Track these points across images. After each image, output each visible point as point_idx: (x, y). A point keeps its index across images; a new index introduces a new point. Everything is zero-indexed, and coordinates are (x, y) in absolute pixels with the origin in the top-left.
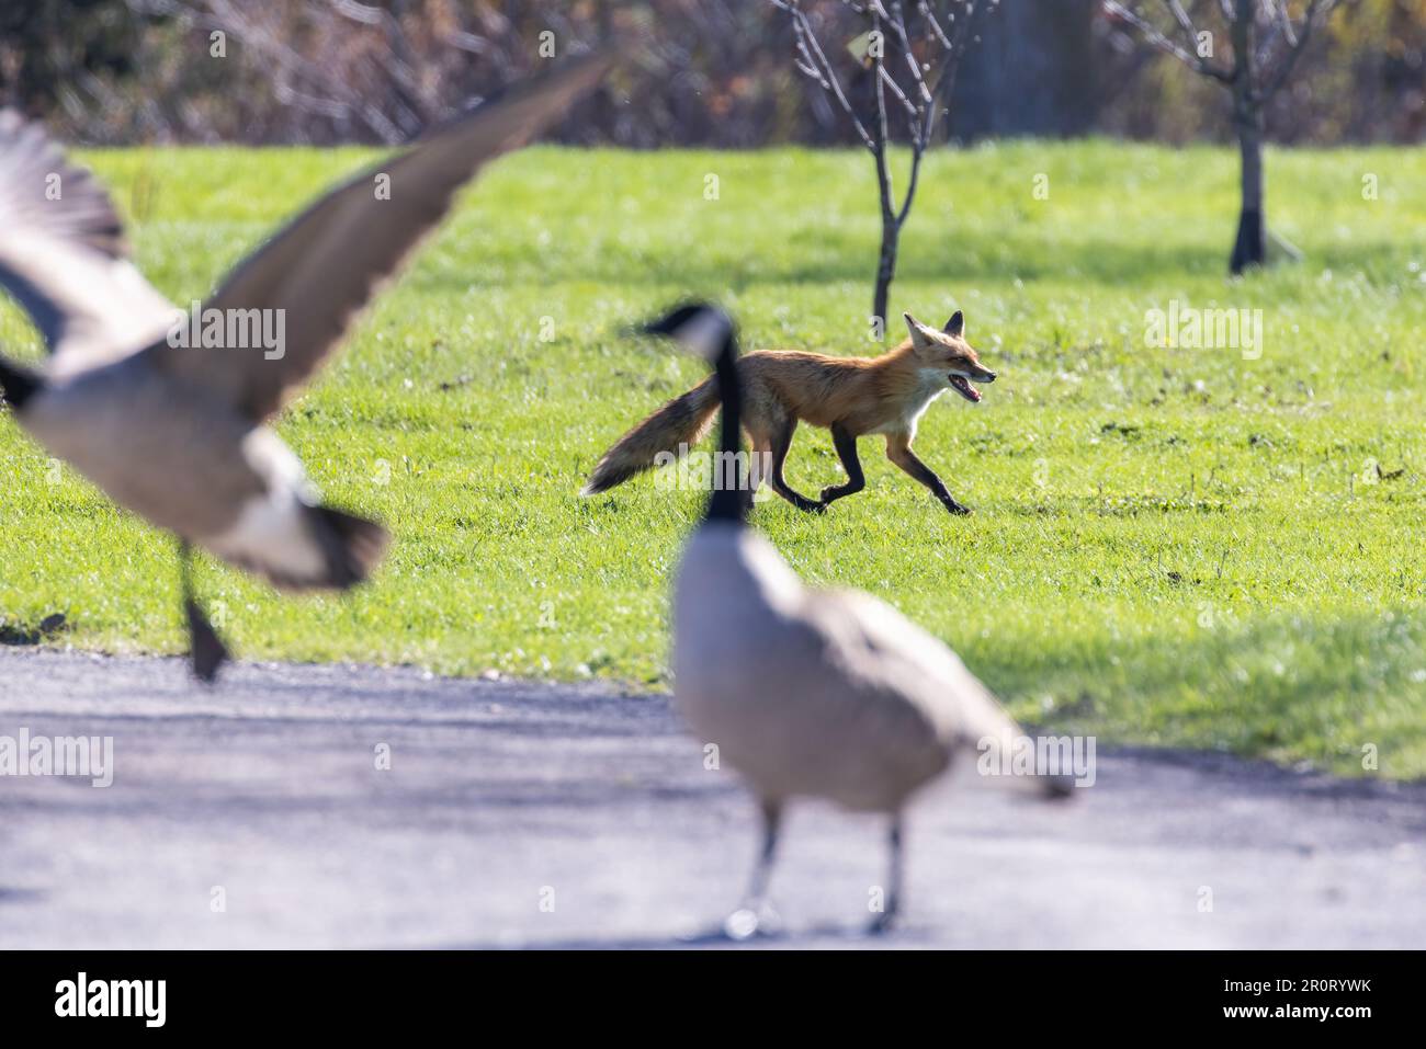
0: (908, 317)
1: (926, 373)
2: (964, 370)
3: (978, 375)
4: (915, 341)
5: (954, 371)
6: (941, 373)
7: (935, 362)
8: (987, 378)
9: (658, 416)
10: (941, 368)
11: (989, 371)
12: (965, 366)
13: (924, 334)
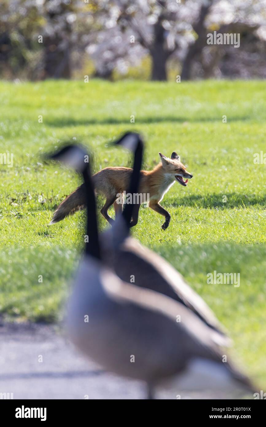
0: (160, 154)
1: (167, 175)
2: (181, 174)
3: (186, 175)
4: (163, 164)
5: (177, 174)
6: (173, 175)
7: (170, 171)
8: (189, 177)
9: (74, 193)
10: (172, 173)
11: (190, 174)
12: (181, 172)
13: (166, 160)
